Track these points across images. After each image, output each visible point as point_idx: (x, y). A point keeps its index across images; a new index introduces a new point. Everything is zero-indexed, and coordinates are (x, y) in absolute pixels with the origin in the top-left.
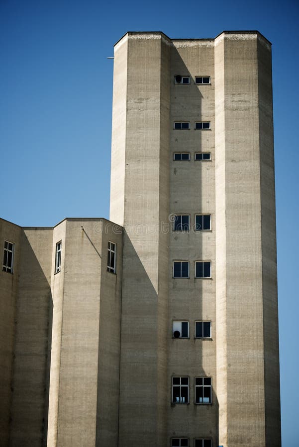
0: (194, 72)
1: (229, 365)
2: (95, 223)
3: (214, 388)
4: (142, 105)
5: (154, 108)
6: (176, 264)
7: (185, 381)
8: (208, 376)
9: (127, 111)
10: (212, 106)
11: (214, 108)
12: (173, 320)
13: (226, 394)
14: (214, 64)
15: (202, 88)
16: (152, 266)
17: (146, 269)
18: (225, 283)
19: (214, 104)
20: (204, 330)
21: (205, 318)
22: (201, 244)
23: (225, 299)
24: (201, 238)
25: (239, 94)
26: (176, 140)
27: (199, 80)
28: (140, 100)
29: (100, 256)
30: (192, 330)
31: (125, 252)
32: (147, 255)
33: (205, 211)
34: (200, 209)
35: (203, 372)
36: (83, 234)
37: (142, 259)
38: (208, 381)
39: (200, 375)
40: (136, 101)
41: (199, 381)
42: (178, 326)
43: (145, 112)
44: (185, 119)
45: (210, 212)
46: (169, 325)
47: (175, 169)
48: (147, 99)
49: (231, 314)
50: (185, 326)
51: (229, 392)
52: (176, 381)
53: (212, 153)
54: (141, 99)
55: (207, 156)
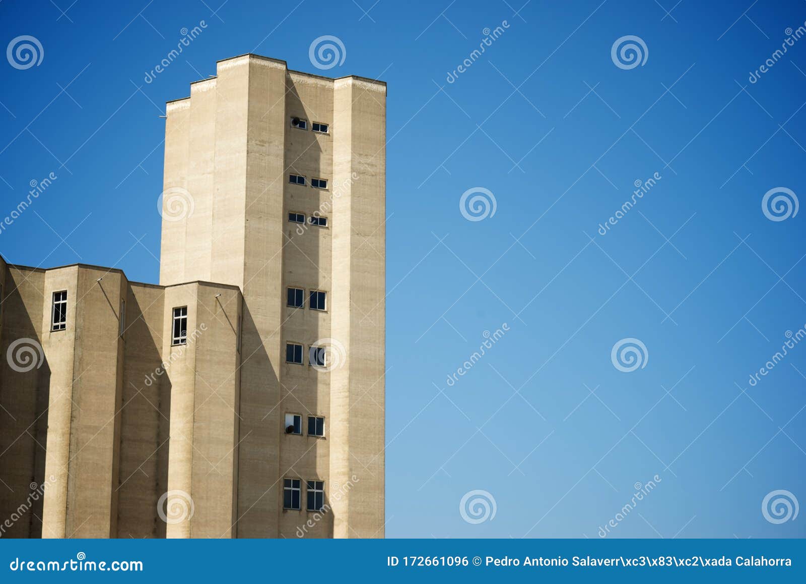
0: (313, 117)
1: (351, 470)
2: (229, 291)
3: (327, 493)
4: (264, 148)
5: (277, 156)
6: (288, 345)
7: (297, 483)
8: (321, 479)
9: (248, 153)
10: (330, 161)
11: (332, 164)
12: (286, 412)
13: (347, 502)
14: (333, 110)
15: (320, 137)
16: (273, 349)
17: (267, 350)
18: (348, 376)
19: (332, 160)
20: (316, 426)
21: (319, 414)
22: (316, 326)
23: (347, 394)
24: (317, 319)
25: (366, 155)
26: (292, 196)
27: (316, 127)
28: (262, 143)
29: (234, 332)
30: (304, 426)
31: (244, 327)
32: (268, 333)
33: (321, 287)
34: (317, 285)
35: (316, 475)
36: (216, 303)
37: (262, 337)
38: (320, 485)
39: (312, 479)
40: (258, 142)
41: (311, 484)
42: (290, 420)
43: (267, 157)
44: (299, 173)
45: (327, 289)
46: (283, 420)
47: (290, 231)
48: (271, 142)
49: (354, 413)
50: (297, 419)
51: (350, 500)
52: (287, 483)
53: (329, 218)
54: (263, 141)
55: (323, 222)
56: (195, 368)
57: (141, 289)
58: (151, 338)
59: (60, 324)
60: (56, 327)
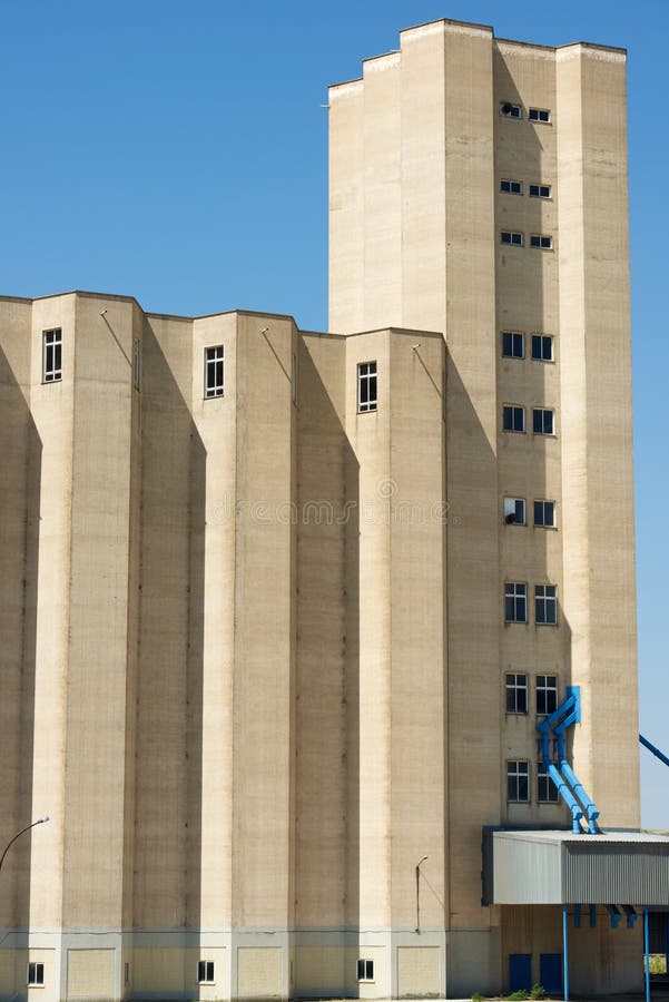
0: (529, 102)
1: (592, 570)
2: (430, 340)
3: (560, 601)
4: (467, 147)
5: (485, 156)
6: (505, 408)
7: (521, 589)
8: (553, 583)
9: (446, 155)
10: (553, 161)
11: (555, 165)
12: (504, 497)
13: (588, 612)
14: (555, 91)
15: (539, 127)
16: (487, 414)
17: (479, 415)
18: (584, 446)
19: (556, 158)
20: (544, 514)
21: (548, 498)
22: (542, 382)
23: (585, 470)
24: (542, 372)
25: (602, 151)
26: (505, 210)
27: (534, 114)
28: (465, 140)
30: (529, 513)
31: (449, 386)
32: (480, 393)
33: (547, 331)
34: (541, 327)
35: (547, 578)
36: (414, 360)
37: (473, 399)
38: (551, 590)
39: (542, 582)
40: (459, 140)
41: (539, 590)
42: (510, 507)
43: (471, 159)
44: (515, 178)
45: (554, 333)
46: (501, 506)
47: (503, 258)
48: (475, 139)
49: (594, 495)
50: (519, 505)
51: (591, 610)
52: (509, 588)
53: (554, 238)
54: (466, 138)
55: (546, 242)
56: (390, 442)
57: (315, 340)
58: (331, 404)
59: (216, 388)
60: (210, 394)
